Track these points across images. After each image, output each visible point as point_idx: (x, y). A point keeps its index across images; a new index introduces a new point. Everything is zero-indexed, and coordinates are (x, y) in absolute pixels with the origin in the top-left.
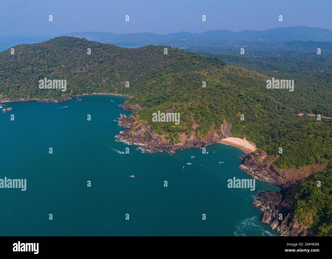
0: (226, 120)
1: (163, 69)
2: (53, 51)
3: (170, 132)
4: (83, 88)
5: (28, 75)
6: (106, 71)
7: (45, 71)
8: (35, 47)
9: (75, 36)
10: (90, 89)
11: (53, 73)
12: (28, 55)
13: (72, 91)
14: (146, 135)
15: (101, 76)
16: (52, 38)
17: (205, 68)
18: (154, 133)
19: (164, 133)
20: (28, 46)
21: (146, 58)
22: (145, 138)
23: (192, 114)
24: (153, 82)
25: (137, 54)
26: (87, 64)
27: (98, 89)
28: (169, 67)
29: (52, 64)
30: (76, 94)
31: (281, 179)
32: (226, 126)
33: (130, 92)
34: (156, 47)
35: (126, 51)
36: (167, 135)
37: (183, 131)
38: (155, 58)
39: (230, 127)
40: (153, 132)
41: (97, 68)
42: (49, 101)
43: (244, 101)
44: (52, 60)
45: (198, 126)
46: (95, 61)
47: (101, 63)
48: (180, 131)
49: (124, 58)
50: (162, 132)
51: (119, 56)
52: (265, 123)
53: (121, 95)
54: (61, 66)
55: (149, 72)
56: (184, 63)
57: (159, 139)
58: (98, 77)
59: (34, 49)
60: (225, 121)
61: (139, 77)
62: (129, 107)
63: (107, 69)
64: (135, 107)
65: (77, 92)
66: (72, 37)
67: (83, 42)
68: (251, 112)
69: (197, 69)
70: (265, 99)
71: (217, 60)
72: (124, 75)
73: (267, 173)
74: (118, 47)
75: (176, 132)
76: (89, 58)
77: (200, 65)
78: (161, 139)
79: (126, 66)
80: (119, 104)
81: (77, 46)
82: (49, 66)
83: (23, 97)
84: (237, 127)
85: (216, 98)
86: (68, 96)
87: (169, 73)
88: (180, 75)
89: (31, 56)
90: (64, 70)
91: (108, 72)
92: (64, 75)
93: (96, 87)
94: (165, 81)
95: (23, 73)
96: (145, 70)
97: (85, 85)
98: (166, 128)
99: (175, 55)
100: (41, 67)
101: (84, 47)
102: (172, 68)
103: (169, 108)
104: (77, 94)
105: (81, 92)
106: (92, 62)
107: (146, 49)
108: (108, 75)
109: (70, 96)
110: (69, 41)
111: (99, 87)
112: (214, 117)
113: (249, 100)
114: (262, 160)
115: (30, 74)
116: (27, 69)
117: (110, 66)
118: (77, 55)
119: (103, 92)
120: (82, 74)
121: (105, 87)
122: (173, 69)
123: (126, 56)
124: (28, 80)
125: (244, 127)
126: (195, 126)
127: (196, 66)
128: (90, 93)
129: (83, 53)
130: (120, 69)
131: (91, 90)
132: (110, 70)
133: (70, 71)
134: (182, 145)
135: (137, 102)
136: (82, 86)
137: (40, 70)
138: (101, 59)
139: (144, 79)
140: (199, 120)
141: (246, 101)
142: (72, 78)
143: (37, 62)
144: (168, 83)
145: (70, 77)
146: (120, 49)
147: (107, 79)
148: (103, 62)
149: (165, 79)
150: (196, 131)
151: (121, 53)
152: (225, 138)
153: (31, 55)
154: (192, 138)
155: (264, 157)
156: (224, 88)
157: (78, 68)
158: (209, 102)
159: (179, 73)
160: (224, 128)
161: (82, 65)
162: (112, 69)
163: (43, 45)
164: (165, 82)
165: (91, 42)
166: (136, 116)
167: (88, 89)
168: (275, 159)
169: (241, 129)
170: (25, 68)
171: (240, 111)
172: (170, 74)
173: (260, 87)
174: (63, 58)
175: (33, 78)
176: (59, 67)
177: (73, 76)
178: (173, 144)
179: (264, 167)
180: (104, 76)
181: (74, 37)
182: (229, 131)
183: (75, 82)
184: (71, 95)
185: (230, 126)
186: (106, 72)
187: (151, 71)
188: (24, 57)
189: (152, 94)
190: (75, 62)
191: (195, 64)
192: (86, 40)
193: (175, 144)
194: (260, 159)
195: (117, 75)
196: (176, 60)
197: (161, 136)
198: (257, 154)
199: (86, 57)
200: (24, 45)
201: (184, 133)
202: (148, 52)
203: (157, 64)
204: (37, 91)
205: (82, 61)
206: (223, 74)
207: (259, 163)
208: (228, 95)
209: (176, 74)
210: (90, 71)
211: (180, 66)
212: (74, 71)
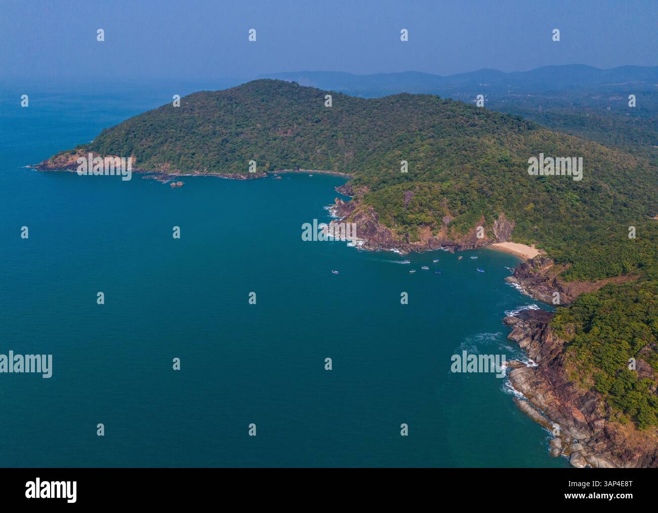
0: (506, 214)
1: (418, 132)
2: (246, 102)
3: (404, 224)
4: (285, 161)
5: (208, 138)
6: (323, 134)
7: (231, 133)
8: (219, 96)
9: (280, 79)
10: (295, 162)
11: (242, 136)
12: (209, 107)
13: (268, 165)
14: (367, 226)
15: (315, 142)
16: (245, 82)
17: (494, 133)
18: (380, 224)
19: (396, 226)
20: (209, 94)
21: (391, 116)
22: (365, 231)
23: (446, 200)
24: (397, 154)
25: (377, 108)
26: (294, 125)
27: (308, 163)
28: (428, 129)
29: (242, 123)
30: (273, 170)
31: (565, 297)
32: (503, 224)
33: (357, 170)
34: (413, 96)
35: (360, 104)
36: (401, 229)
37: (427, 224)
38: (407, 115)
39: (512, 226)
40: (379, 222)
41: (310, 130)
42: (233, 177)
43: (545, 187)
44: (243, 117)
45: (453, 218)
46: (307, 119)
47: (317, 122)
48: (421, 224)
49: (355, 115)
50: (392, 223)
51: (347, 111)
52: (577, 224)
53: (342, 174)
54: (256, 125)
55: (394, 138)
56: (456, 124)
57: (387, 234)
58: (309, 144)
59: (218, 100)
60: (501, 216)
61: (375, 146)
62: (352, 191)
63: (325, 132)
64: (361, 191)
65: (275, 167)
66: (276, 80)
67: (293, 88)
68: (553, 205)
69: (476, 133)
70: (591, 187)
71: (520, 121)
72: (352, 142)
73: (547, 289)
74: (347, 97)
75: (415, 225)
76: (299, 115)
77: (483, 128)
78: (390, 234)
79: (357, 128)
80: (337, 187)
81: (282, 95)
82: (238, 126)
83: (198, 169)
84: (523, 227)
85: (494, 179)
86: (262, 171)
87: (425, 139)
88: (443, 142)
89: (213, 109)
90: (260, 131)
91: (326, 138)
92: (258, 140)
93: (306, 160)
94: (416, 152)
95: (200, 134)
96: (388, 135)
97: (288, 156)
98: (400, 218)
99: (442, 111)
100: (226, 126)
101: (293, 96)
102: (432, 131)
103: (409, 189)
104: (275, 169)
105: (282, 167)
106: (302, 120)
107: (393, 100)
108: (325, 142)
109: (264, 172)
110: (270, 87)
111: (309, 161)
112: (483, 207)
113: (554, 185)
114: (544, 271)
115: (210, 137)
116: (206, 128)
117: (331, 127)
118: (281, 109)
119: (316, 169)
120: (286, 138)
121: (318, 160)
122: (434, 133)
123: (359, 111)
124: (207, 145)
125: (536, 227)
126: (448, 219)
127: (477, 128)
128: (295, 169)
129: (291, 106)
130: (347, 132)
131: (297, 164)
132: (330, 134)
133: (268, 133)
134: (422, 245)
135: (365, 184)
136: (285, 157)
137: (224, 131)
138: (317, 116)
139: (383, 149)
140: (457, 210)
141: (548, 188)
142: (269, 144)
143: (221, 118)
144: (421, 155)
145: (267, 144)
146: (350, 100)
147: (324, 147)
148: (320, 120)
149: (416, 149)
150: (449, 226)
151: (351, 107)
152: (498, 242)
153: (213, 107)
154: (440, 235)
155: (547, 268)
156: (514, 164)
157: (280, 129)
158: (480, 183)
159: (442, 139)
160: (499, 226)
161: (287, 124)
162: (333, 133)
163: (231, 93)
164: (416, 154)
165: (305, 88)
166: (358, 203)
167: (292, 162)
168: (563, 269)
169: (529, 231)
170: (204, 127)
171: (533, 202)
172: (428, 141)
173: (593, 170)
174: (259, 113)
175: (213, 143)
176: (252, 127)
177: (272, 141)
178: (408, 243)
179: (545, 281)
180: (320, 142)
181: (278, 79)
182: (508, 233)
183: (274, 150)
184: (266, 170)
185: (511, 224)
186: (323, 136)
187: (396, 136)
188: (203, 110)
189: (391, 171)
190: (277, 120)
191: (476, 126)
192: (298, 85)
193: (411, 243)
194: (541, 269)
195: (341, 143)
196: (442, 119)
197: (391, 229)
198: (537, 262)
199: (295, 112)
200: (204, 93)
201: (428, 227)
202: (398, 104)
203: (408, 125)
204: (218, 162)
205: (288, 119)
206: (525, 144)
207: (538, 276)
208: (518, 175)
209: (437, 141)
210: (298, 135)
211: (448, 129)
212: (274, 133)
